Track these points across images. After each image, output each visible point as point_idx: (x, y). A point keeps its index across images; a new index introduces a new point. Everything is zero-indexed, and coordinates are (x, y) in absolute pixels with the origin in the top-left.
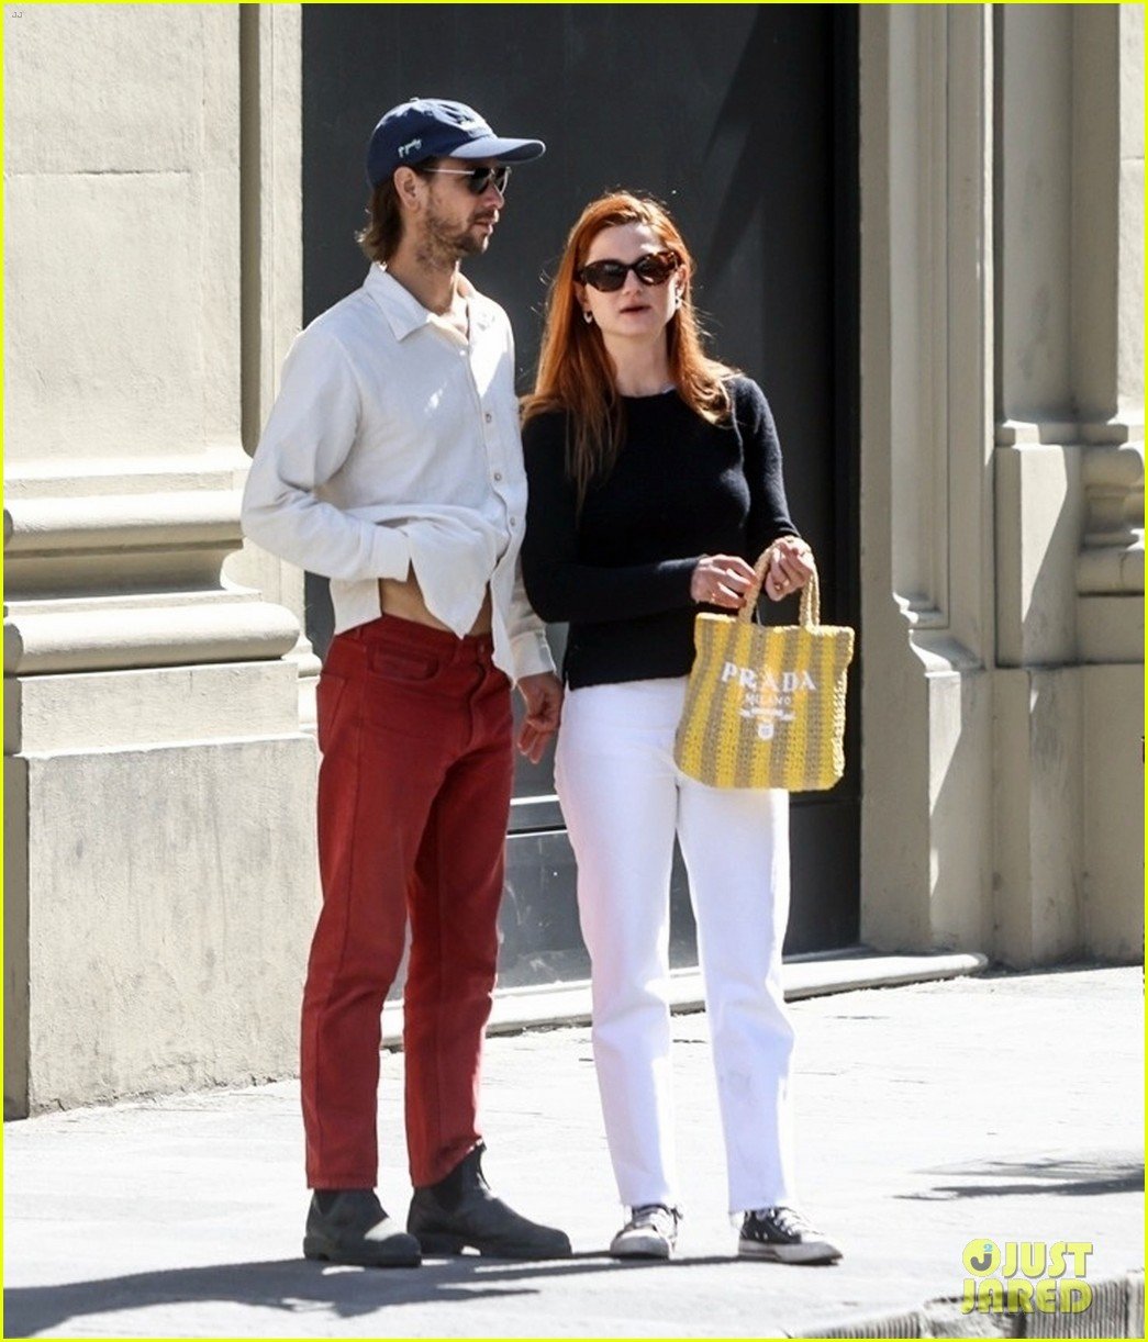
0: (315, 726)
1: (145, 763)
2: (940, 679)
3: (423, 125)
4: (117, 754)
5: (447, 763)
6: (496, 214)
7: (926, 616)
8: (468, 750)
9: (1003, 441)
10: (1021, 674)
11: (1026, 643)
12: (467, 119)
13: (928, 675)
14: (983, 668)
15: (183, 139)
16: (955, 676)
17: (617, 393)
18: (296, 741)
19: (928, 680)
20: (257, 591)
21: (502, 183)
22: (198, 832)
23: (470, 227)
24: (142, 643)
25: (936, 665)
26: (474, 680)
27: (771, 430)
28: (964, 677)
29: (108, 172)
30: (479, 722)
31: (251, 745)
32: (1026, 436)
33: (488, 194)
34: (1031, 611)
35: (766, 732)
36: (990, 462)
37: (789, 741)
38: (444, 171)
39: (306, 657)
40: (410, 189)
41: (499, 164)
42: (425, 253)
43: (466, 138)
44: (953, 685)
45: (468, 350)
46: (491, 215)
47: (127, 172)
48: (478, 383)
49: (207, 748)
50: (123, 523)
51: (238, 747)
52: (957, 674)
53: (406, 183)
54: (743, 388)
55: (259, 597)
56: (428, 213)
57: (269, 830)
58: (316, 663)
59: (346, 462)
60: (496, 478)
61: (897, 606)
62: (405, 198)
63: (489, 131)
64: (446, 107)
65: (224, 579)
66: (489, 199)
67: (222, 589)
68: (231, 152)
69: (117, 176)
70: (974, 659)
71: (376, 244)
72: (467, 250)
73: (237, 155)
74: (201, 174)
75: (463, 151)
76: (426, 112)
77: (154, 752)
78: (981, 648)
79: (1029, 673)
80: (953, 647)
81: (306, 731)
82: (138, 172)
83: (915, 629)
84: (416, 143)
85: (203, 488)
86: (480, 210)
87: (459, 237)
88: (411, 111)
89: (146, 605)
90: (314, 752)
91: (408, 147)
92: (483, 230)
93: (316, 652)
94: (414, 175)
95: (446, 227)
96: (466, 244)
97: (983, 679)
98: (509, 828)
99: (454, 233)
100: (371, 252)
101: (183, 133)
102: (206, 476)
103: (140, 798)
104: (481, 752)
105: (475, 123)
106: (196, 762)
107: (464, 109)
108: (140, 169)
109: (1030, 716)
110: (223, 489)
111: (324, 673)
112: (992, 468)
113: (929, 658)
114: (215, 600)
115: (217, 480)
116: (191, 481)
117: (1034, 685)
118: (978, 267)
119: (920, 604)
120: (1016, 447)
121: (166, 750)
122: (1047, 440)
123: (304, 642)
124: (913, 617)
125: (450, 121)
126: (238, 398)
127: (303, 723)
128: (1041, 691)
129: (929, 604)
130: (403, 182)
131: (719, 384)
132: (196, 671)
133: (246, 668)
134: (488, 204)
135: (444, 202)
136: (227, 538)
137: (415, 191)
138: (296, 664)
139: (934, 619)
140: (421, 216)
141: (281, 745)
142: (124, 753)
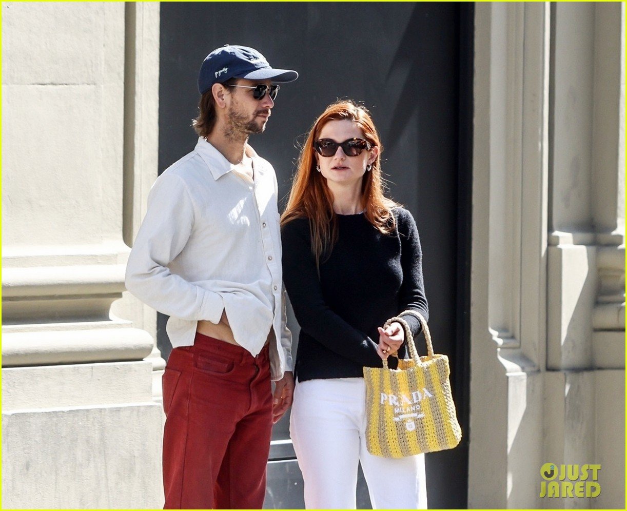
0: (161, 398)
1: (65, 418)
2: (515, 377)
3: (230, 60)
4: (49, 412)
5: (237, 420)
6: (270, 111)
7: (507, 341)
8: (248, 413)
9: (552, 243)
10: (560, 375)
11: (563, 357)
12: (255, 58)
13: (508, 374)
14: (539, 371)
15: (92, 66)
16: (523, 376)
17: (334, 213)
18: (151, 406)
19: (508, 377)
20: (129, 322)
21: (274, 95)
22: (94, 457)
23: (255, 117)
24: (64, 350)
25: (513, 369)
26: (253, 373)
27: (417, 239)
28: (528, 375)
29: (49, 84)
30: (255, 398)
31: (125, 409)
32: (566, 240)
33: (265, 100)
34: (567, 339)
35: (410, 427)
36: (545, 255)
37: (425, 428)
38: (241, 86)
39: (157, 360)
40: (220, 96)
41: (272, 83)
42: (229, 132)
43: (253, 68)
44: (522, 380)
45: (254, 187)
46: (266, 112)
47: (60, 84)
48: (259, 205)
49: (101, 410)
50: (55, 282)
51: (118, 410)
52: (524, 374)
53: (218, 93)
54: (402, 214)
55: (131, 325)
56: (231, 109)
57: (135, 457)
58: (163, 363)
59: (184, 248)
60: (269, 259)
61: (491, 335)
62: (218, 100)
63: (267, 64)
64: (243, 50)
65: (111, 315)
66: (265, 103)
67: (109, 320)
68: (119, 74)
69: (54, 87)
70: (534, 366)
71: (201, 126)
72: (253, 130)
73: (122, 75)
74: (102, 86)
75: (252, 75)
76: (231, 53)
77: (71, 411)
78: (538, 359)
79: (565, 374)
80: (523, 359)
81: (157, 401)
82: (66, 84)
83: (500, 348)
84: (225, 70)
85: (100, 263)
86: (260, 109)
87: (248, 123)
88: (223, 52)
89: (67, 329)
90: (161, 413)
91: (220, 72)
92: (263, 119)
93: (163, 356)
94: (223, 88)
95: (240, 118)
96: (252, 127)
97: (539, 378)
98: (269, 458)
99: (246, 121)
100: (199, 130)
101: (92, 62)
102: (102, 256)
103: (62, 437)
104: (257, 413)
105: (260, 60)
106: (94, 418)
107: (253, 52)
108: (67, 83)
109: (565, 399)
110: (111, 264)
111: (167, 368)
112: (546, 258)
113: (508, 364)
114: (106, 327)
115: (109, 259)
116: (94, 259)
117: (568, 381)
118: (540, 145)
119: (505, 334)
120: (560, 246)
121: (78, 411)
122: (577, 243)
123: (156, 351)
124: (500, 342)
125: (244, 58)
126: (121, 212)
127: (154, 396)
128: (572, 384)
129: (509, 334)
130: (217, 93)
131: (390, 210)
132: (94, 366)
133: (123, 365)
134: (265, 106)
135: (239, 105)
136: (114, 291)
137: (224, 97)
138: (151, 363)
139: (512, 343)
140: (227, 111)
141: (142, 409)
142: (53, 412)
